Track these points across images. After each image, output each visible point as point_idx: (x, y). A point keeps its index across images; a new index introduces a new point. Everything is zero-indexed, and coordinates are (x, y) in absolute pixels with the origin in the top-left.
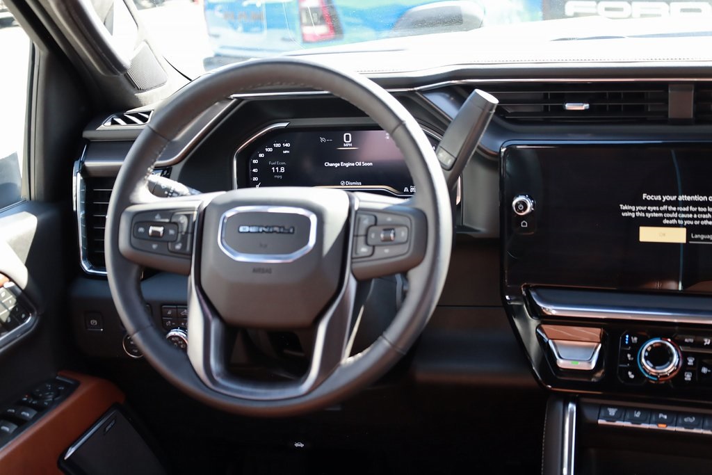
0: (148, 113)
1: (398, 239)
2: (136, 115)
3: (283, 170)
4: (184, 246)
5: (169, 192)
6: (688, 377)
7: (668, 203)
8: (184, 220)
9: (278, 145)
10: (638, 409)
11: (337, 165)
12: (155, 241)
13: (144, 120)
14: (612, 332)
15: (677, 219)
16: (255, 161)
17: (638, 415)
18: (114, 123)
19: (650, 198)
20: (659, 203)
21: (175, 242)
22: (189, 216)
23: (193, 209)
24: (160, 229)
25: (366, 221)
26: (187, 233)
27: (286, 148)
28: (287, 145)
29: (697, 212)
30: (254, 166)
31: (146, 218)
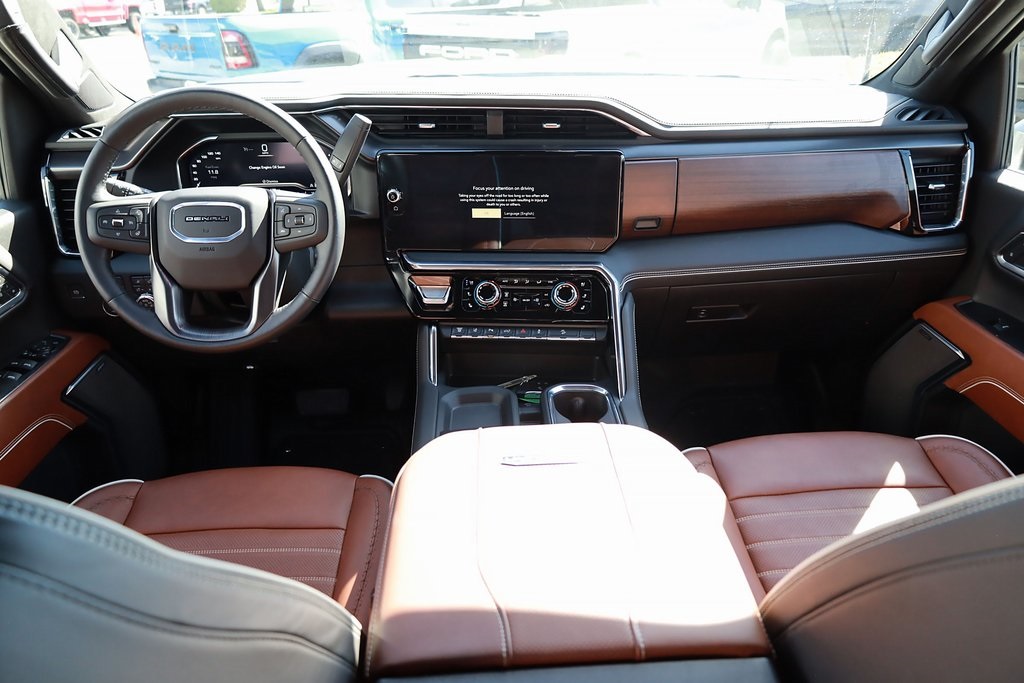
0: (100, 128)
1: (306, 223)
2: (90, 130)
3: (217, 172)
4: (142, 233)
5: (125, 191)
6: (505, 305)
7: (489, 192)
8: (140, 213)
9: (211, 154)
10: (475, 327)
11: (258, 168)
12: (119, 230)
13: (98, 134)
14: (457, 278)
15: (495, 202)
16: (194, 166)
17: (475, 330)
18: (71, 136)
19: (478, 189)
20: (484, 193)
21: (134, 230)
22: (143, 210)
23: (146, 205)
24: (121, 221)
25: (283, 211)
26: (143, 222)
27: (218, 156)
28: (219, 153)
29: (508, 198)
30: (195, 169)
31: (107, 212)
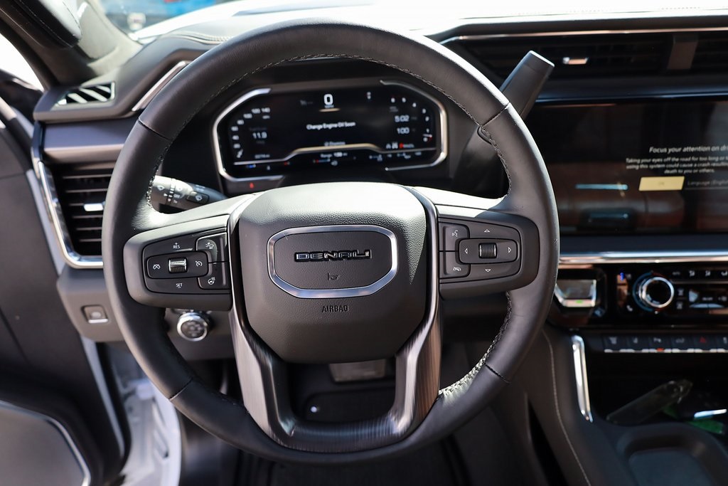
0: (109, 86)
2: (94, 88)
3: (264, 135)
4: (219, 280)
5: (168, 194)
6: (680, 306)
7: (673, 155)
8: (211, 245)
9: (256, 111)
10: (635, 335)
11: (319, 127)
12: (179, 279)
13: (107, 95)
15: (678, 169)
16: (235, 129)
17: (636, 341)
18: (70, 101)
19: (656, 150)
20: (664, 155)
22: (217, 240)
24: (184, 263)
27: (266, 114)
28: (267, 110)
29: (698, 162)
30: (235, 133)
